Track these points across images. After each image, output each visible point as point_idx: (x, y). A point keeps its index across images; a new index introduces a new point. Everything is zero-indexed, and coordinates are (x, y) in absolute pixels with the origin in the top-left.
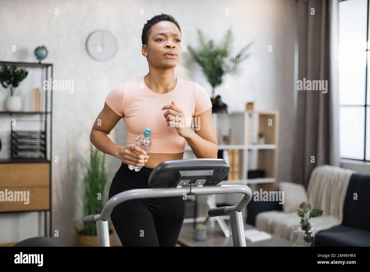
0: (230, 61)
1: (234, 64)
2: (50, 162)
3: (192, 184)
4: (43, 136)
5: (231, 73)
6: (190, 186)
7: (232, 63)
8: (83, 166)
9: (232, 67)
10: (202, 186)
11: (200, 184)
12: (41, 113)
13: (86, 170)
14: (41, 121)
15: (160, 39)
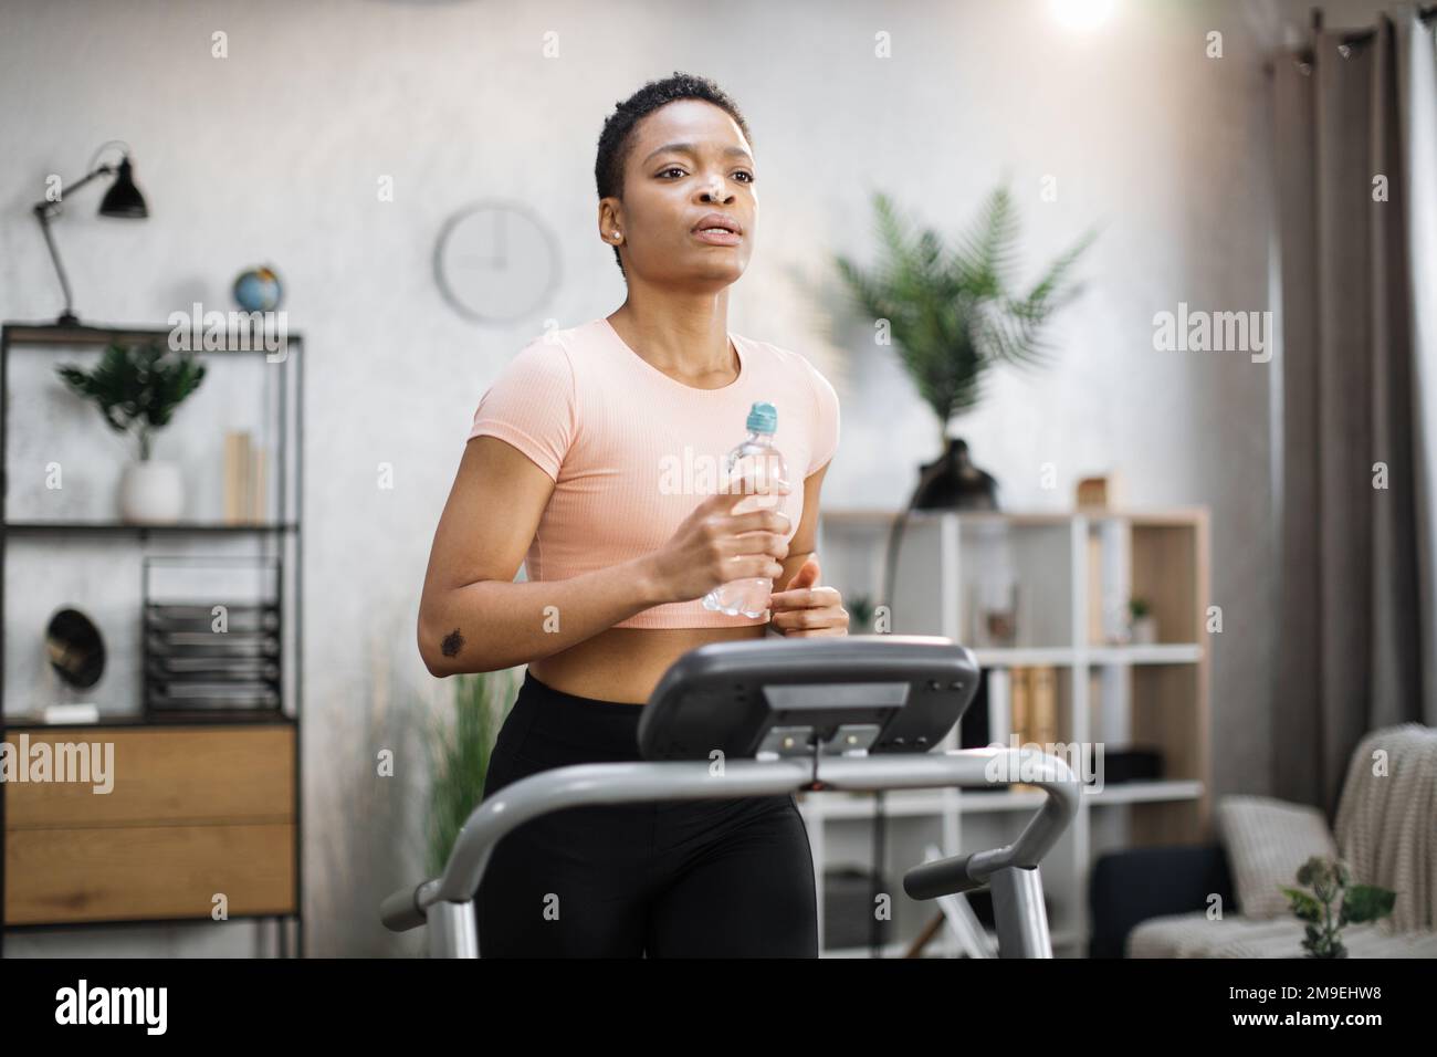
0: (1008, 312)
1: (1022, 323)
2: (294, 723)
3: (821, 746)
4: (270, 621)
5: (1011, 362)
6: (813, 755)
7: (1016, 319)
8: (426, 737)
9: (1017, 338)
10: (864, 753)
11: (857, 747)
12: (260, 531)
13: (439, 755)
14: (263, 560)
15: (671, 171)
